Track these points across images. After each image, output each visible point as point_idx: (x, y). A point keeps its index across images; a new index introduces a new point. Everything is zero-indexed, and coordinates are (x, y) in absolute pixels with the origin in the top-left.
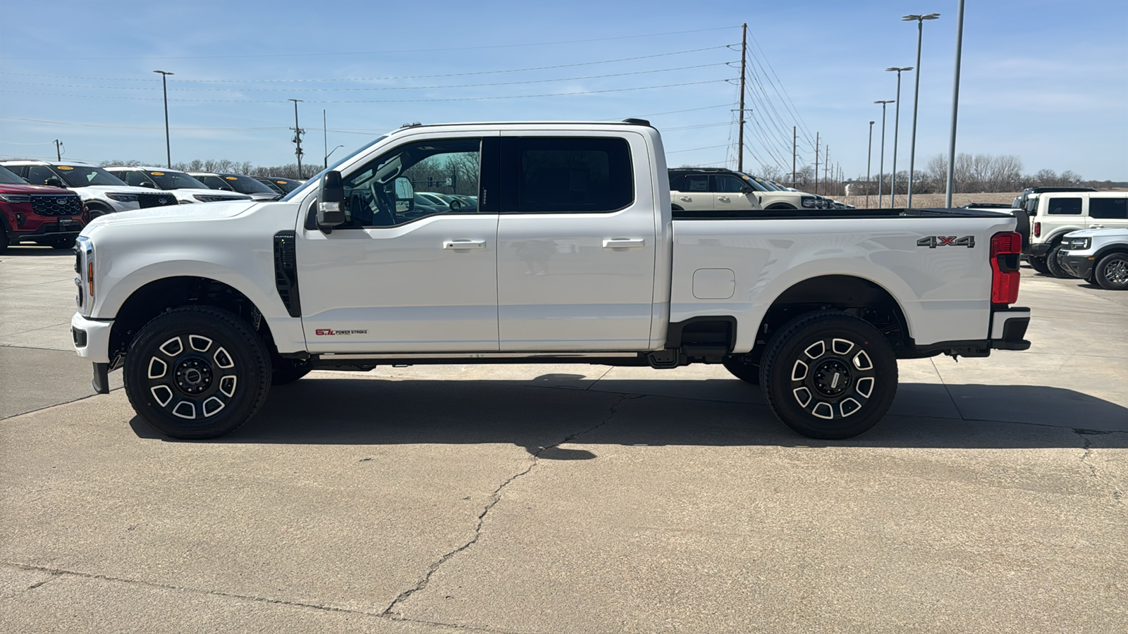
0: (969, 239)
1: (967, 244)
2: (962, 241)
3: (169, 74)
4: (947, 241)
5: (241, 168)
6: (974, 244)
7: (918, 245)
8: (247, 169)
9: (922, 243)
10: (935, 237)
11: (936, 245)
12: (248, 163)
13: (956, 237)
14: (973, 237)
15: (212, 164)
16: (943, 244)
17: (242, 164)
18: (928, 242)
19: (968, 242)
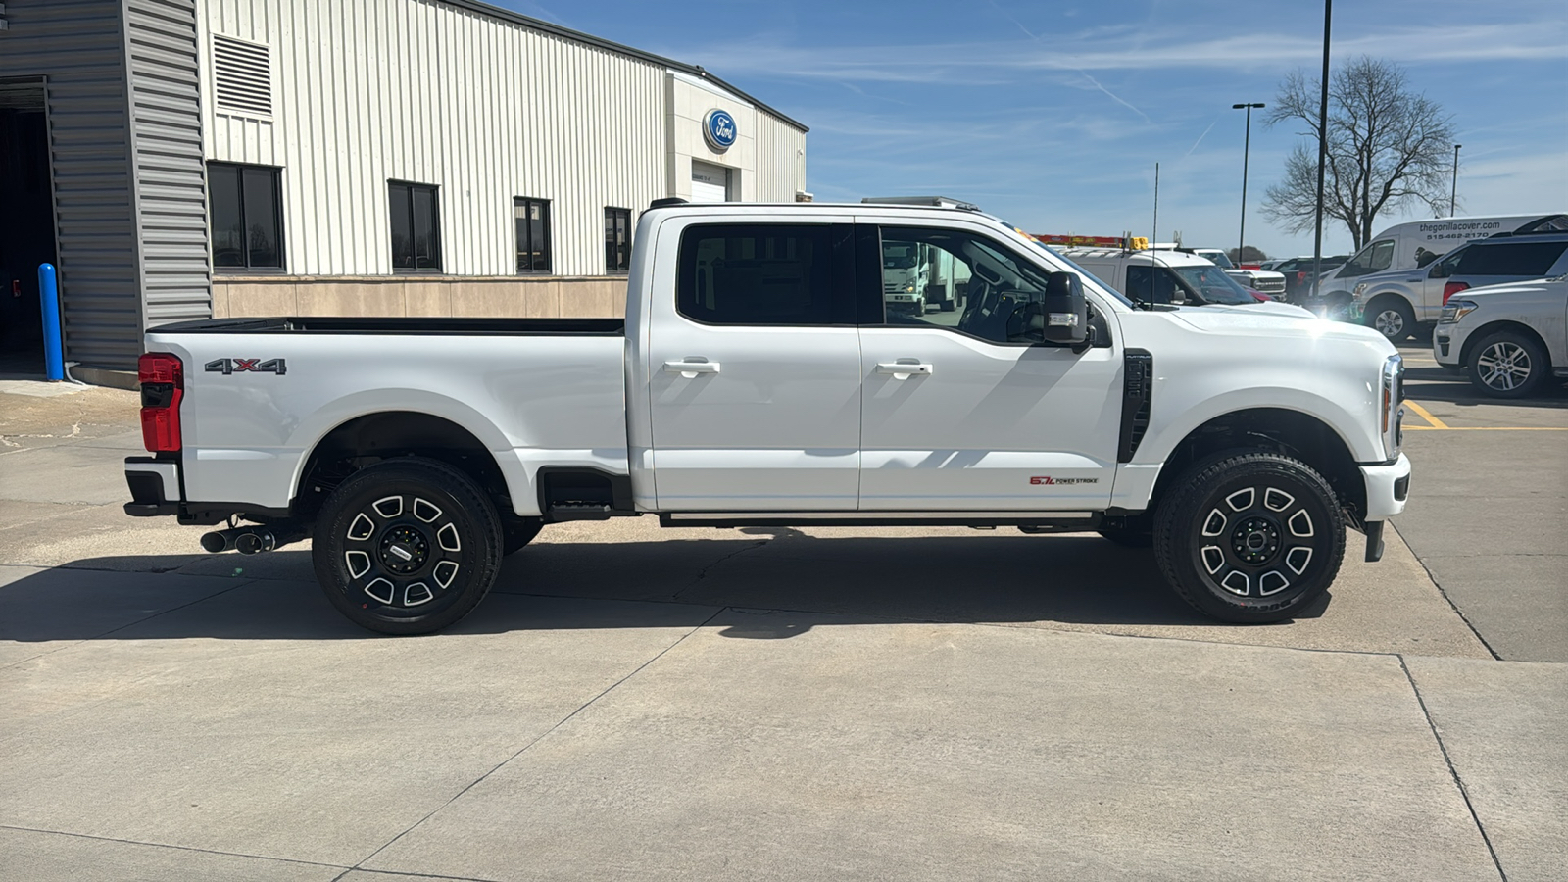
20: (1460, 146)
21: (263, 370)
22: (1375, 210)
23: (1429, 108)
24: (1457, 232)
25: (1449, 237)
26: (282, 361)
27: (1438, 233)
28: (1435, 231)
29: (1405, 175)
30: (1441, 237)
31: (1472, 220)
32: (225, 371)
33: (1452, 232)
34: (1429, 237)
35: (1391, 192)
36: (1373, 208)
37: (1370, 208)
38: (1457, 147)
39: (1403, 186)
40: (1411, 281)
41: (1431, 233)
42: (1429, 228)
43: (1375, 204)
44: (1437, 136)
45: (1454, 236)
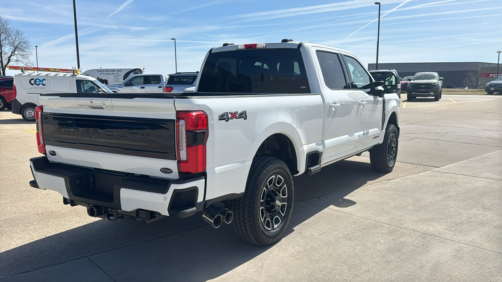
20: (37, 46)
21: (240, 118)
22: (6, 66)
23: (20, 33)
24: (109, 73)
25: (107, 74)
26: (245, 112)
27: (103, 73)
28: (102, 72)
29: (16, 55)
30: (104, 74)
31: (113, 69)
32: (226, 120)
33: (107, 73)
34: (100, 74)
35: (11, 60)
36: (5, 65)
37: (4, 65)
38: (36, 46)
39: (16, 59)
40: (119, 87)
41: (101, 73)
42: (100, 71)
43: (5, 64)
44: (25, 43)
45: (108, 74)
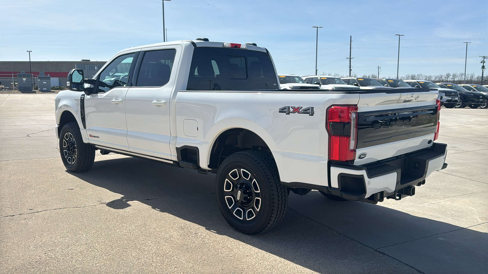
0: (310, 109)
1: (309, 113)
2: (306, 111)
3: (402, 35)
4: (296, 110)
5: (469, 76)
6: (314, 114)
7: (279, 112)
8: (472, 77)
9: (282, 111)
10: (290, 107)
11: (290, 113)
12: (473, 74)
13: (302, 107)
14: (313, 108)
15: (455, 75)
16: (294, 112)
17: (470, 74)
18: (285, 110)
19: (309, 111)
